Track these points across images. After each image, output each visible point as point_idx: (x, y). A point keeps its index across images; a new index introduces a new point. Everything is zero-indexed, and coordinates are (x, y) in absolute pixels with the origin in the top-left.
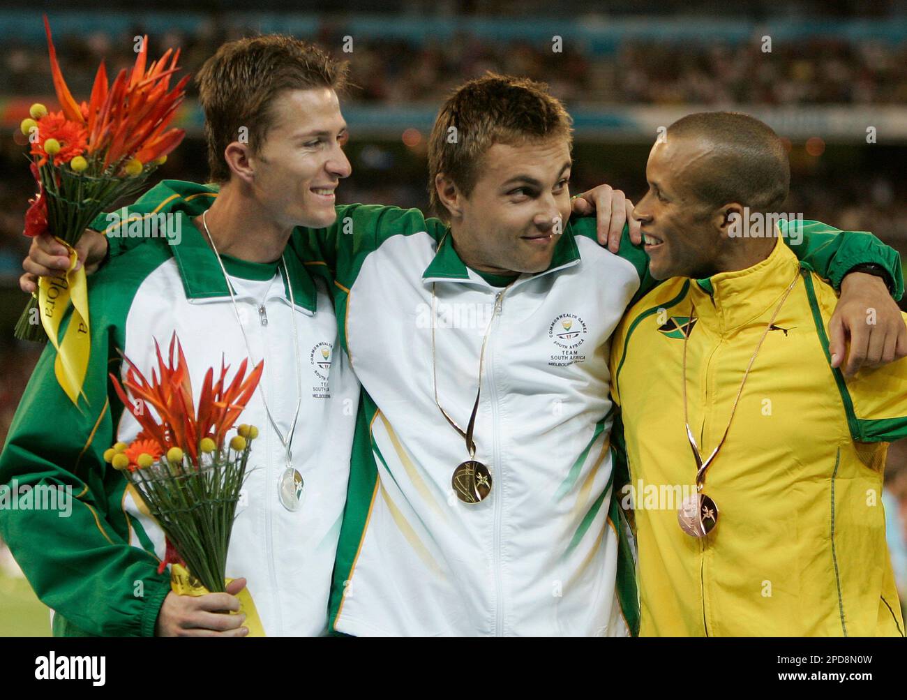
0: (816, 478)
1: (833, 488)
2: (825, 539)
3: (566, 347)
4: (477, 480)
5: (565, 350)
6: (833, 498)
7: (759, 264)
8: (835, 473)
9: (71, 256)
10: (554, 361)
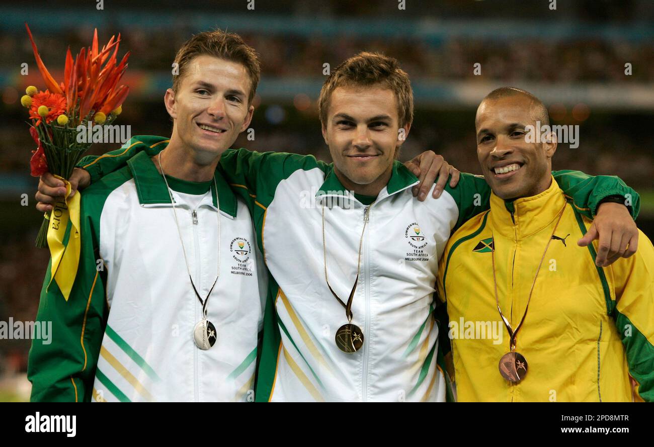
0: (588, 341)
1: (599, 348)
2: (593, 382)
3: (416, 247)
4: (353, 337)
5: (416, 249)
6: (599, 355)
7: (544, 192)
8: (600, 338)
9: (67, 186)
10: (408, 257)
